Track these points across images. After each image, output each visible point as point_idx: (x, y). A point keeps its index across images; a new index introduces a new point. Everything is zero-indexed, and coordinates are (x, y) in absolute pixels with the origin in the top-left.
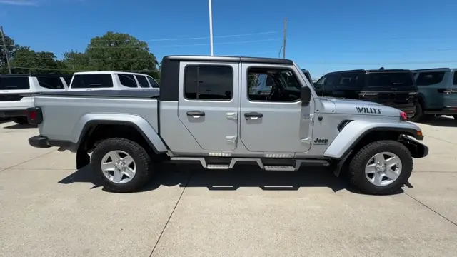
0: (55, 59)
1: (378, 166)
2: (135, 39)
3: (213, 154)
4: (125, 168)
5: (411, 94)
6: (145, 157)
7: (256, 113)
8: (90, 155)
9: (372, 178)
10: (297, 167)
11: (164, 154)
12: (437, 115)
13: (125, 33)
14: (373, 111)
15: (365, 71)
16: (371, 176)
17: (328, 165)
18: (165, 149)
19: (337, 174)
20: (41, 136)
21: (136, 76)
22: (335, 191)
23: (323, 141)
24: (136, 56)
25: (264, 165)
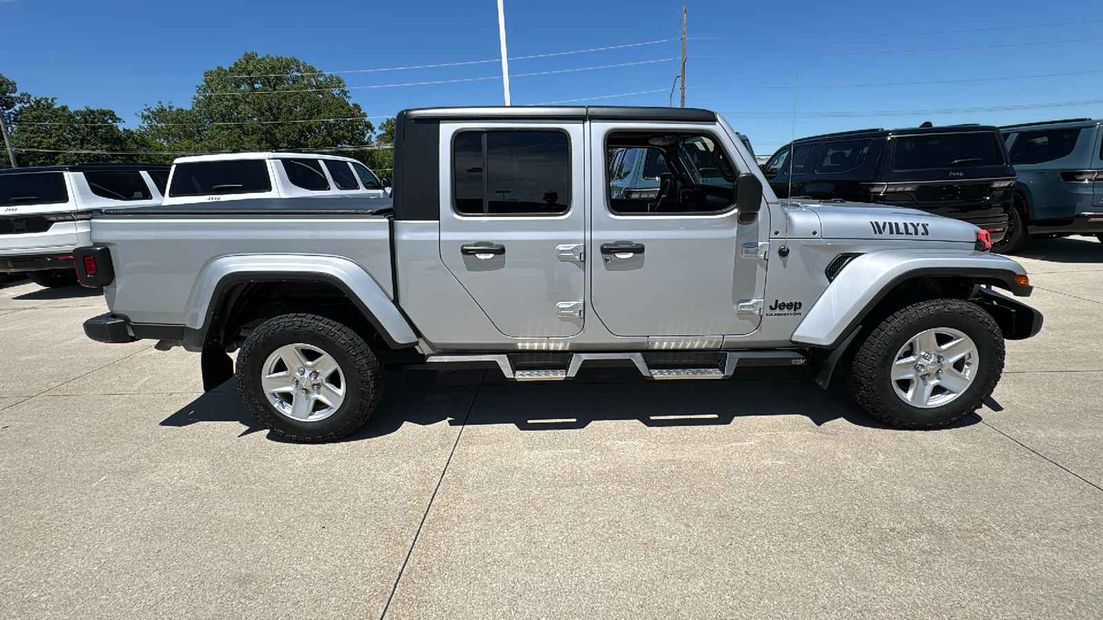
0: (121, 127)
1: (923, 361)
2: (312, 70)
3: (528, 346)
4: (319, 385)
5: (996, 185)
6: (365, 358)
7: (629, 243)
8: (234, 356)
9: (906, 391)
10: (729, 371)
11: (410, 349)
12: (1060, 235)
13: (287, 55)
14: (911, 230)
15: (887, 133)
16: (905, 384)
17: (802, 362)
18: (412, 338)
19: (823, 384)
20: (113, 316)
21: (325, 161)
22: (819, 424)
23: (790, 306)
24: (319, 112)
25: (650, 367)
